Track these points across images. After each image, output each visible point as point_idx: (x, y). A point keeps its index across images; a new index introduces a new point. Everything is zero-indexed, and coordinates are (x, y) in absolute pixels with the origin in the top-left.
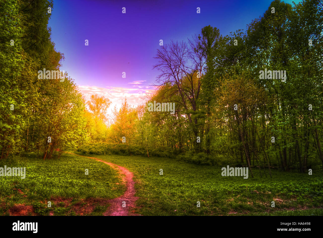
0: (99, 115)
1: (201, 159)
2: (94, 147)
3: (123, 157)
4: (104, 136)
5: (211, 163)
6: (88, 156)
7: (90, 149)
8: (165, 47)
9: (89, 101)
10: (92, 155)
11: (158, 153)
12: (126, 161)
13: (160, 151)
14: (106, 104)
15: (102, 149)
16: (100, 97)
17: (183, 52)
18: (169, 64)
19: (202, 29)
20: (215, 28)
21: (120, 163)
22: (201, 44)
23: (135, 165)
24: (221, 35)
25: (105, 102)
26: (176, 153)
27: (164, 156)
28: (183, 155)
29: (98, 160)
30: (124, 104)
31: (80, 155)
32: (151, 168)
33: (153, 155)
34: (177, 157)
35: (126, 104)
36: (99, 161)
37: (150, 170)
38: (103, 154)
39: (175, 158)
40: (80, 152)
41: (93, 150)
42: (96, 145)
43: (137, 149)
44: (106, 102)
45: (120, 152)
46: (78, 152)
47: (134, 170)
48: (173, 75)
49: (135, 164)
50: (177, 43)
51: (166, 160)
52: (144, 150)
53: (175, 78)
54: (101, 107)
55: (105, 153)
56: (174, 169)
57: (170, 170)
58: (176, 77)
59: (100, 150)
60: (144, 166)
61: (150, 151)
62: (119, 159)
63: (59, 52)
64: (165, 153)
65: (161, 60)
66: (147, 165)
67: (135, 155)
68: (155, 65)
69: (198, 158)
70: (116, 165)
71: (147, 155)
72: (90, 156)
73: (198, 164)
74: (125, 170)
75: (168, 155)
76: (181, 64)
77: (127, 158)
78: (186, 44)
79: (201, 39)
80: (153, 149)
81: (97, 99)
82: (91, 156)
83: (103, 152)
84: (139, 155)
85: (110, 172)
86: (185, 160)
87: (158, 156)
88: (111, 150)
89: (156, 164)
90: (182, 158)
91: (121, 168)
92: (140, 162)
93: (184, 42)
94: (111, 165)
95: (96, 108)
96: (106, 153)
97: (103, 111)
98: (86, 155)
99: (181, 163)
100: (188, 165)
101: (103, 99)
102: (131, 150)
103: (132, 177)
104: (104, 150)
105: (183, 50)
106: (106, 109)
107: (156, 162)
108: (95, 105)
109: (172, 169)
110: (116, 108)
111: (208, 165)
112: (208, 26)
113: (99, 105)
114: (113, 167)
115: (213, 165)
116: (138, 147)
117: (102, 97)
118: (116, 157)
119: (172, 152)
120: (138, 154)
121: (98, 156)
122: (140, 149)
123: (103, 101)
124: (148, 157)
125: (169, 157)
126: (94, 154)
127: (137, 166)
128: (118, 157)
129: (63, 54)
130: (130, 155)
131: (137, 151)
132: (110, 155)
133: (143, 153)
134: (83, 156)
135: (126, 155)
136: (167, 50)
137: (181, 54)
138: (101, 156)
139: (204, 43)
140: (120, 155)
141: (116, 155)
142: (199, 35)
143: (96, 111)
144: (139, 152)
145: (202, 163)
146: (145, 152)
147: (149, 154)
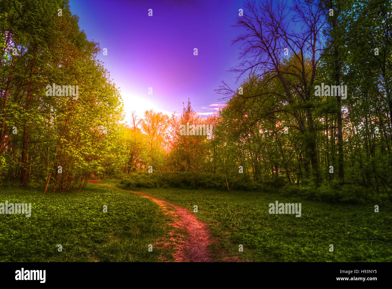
0: (156, 137)
2: (144, 177)
3: (186, 191)
6: (133, 190)
9: (141, 120)
10: (139, 188)
12: (191, 197)
14: (164, 123)
16: (156, 113)
21: (180, 201)
23: (209, 204)
25: (162, 119)
27: (255, 190)
29: (144, 195)
30: (187, 109)
31: (123, 189)
35: (189, 109)
36: (145, 197)
38: (156, 187)
40: (123, 185)
41: (142, 181)
43: (208, 180)
44: (165, 120)
45: (182, 184)
46: (120, 185)
47: (208, 216)
48: (267, 51)
49: (208, 202)
52: (219, 180)
54: (157, 127)
55: (158, 185)
59: (151, 181)
61: (230, 181)
62: (179, 194)
63: (93, 41)
67: (206, 188)
70: (172, 205)
71: (226, 188)
72: (136, 191)
75: (262, 187)
77: (193, 193)
81: (152, 115)
82: (137, 189)
83: (155, 183)
84: (212, 187)
87: (245, 189)
88: (168, 181)
91: (181, 211)
92: (217, 199)
95: (152, 128)
96: (161, 186)
97: (161, 132)
98: (130, 189)
101: (161, 116)
102: (200, 180)
104: (156, 180)
106: (164, 129)
108: (150, 125)
110: (175, 117)
113: (155, 124)
114: (164, 209)
116: (209, 176)
117: (158, 113)
118: (176, 191)
121: (147, 190)
122: (213, 180)
123: (160, 119)
124: (228, 191)
125: (266, 191)
126: (143, 186)
127: (212, 207)
128: (179, 191)
129: (98, 44)
130: (197, 189)
131: (208, 182)
132: (166, 188)
133: (218, 184)
134: (127, 190)
135: (191, 189)
138: (152, 190)
140: (182, 188)
141: (176, 189)
143: (152, 131)
144: (213, 183)
145: (344, 199)
146: (221, 183)
147: (229, 186)
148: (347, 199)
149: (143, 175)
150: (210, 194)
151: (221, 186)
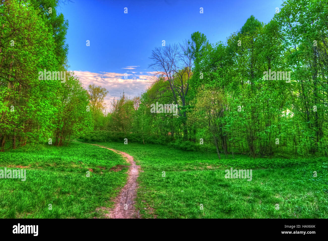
0: (97, 104)
1: (187, 146)
2: (95, 135)
4: (101, 124)
5: (195, 150)
6: (90, 143)
7: (92, 137)
8: (159, 49)
11: (153, 140)
13: (154, 139)
14: (103, 94)
15: (103, 137)
16: (97, 87)
17: (175, 52)
18: (163, 64)
19: (192, 35)
20: (203, 35)
22: (190, 48)
23: (134, 150)
24: (208, 40)
25: (101, 91)
26: (167, 141)
27: (157, 144)
28: (173, 142)
31: (83, 142)
32: (146, 153)
33: (148, 142)
34: (168, 144)
35: (124, 97)
36: (102, 147)
37: (146, 154)
38: (104, 141)
39: (166, 145)
40: (82, 140)
41: (95, 138)
42: (97, 133)
44: (103, 92)
46: (80, 140)
47: (133, 155)
48: (166, 74)
50: (170, 45)
51: (159, 146)
52: (140, 137)
53: (168, 77)
54: (98, 96)
56: (165, 154)
57: (162, 154)
58: (169, 75)
59: (101, 138)
60: (141, 151)
61: (145, 139)
62: (118, 146)
64: (159, 140)
65: (156, 60)
66: (143, 151)
67: (132, 142)
68: (150, 64)
69: (184, 146)
70: (118, 151)
73: (185, 150)
74: (127, 155)
75: (161, 142)
76: (173, 65)
78: (178, 46)
79: (191, 43)
80: (148, 137)
81: (94, 88)
82: (93, 143)
83: (103, 139)
84: (136, 142)
85: (115, 155)
86: (174, 147)
87: (153, 143)
88: (111, 138)
89: (150, 150)
90: (172, 145)
91: (123, 153)
92: (138, 148)
93: (176, 44)
94: (115, 151)
95: (94, 97)
96: (107, 141)
97: (100, 100)
98: (88, 142)
99: (171, 150)
100: (176, 151)
101: (100, 89)
102: (129, 137)
103: (133, 159)
104: (104, 138)
105: (175, 51)
106: (102, 98)
107: (150, 148)
108: (93, 94)
109: (163, 154)
110: (115, 101)
111: (192, 151)
112: (197, 31)
113: (96, 95)
114: (116, 152)
115: (197, 151)
116: (135, 135)
117: (99, 87)
118: (116, 144)
119: (164, 140)
120: (134, 142)
121: (100, 143)
122: (137, 137)
124: (144, 144)
125: (162, 144)
126: (96, 141)
127: (135, 152)
128: (118, 144)
131: (134, 139)
132: (110, 142)
133: (139, 140)
136: (161, 52)
137: (174, 54)
138: (102, 143)
139: (192, 47)
140: (119, 142)
142: (189, 40)
143: (94, 100)
144: (136, 140)
145: (188, 149)
146: (141, 139)
147: (144, 142)
148: (189, 149)
149: (94, 134)
150: (134, 146)
151: (140, 142)
